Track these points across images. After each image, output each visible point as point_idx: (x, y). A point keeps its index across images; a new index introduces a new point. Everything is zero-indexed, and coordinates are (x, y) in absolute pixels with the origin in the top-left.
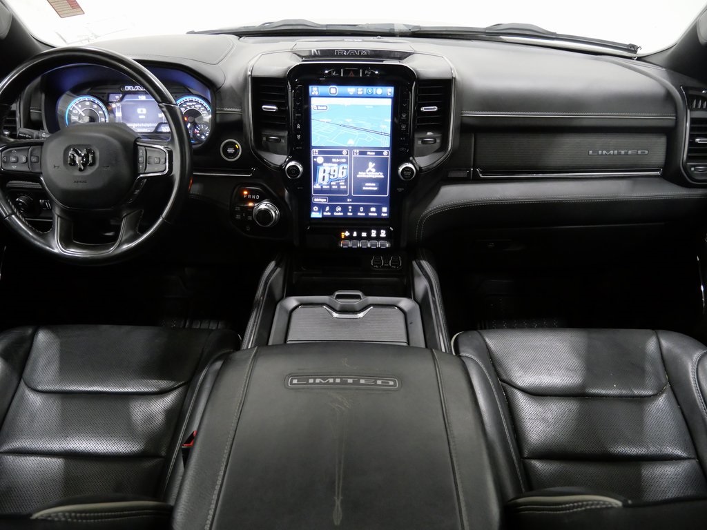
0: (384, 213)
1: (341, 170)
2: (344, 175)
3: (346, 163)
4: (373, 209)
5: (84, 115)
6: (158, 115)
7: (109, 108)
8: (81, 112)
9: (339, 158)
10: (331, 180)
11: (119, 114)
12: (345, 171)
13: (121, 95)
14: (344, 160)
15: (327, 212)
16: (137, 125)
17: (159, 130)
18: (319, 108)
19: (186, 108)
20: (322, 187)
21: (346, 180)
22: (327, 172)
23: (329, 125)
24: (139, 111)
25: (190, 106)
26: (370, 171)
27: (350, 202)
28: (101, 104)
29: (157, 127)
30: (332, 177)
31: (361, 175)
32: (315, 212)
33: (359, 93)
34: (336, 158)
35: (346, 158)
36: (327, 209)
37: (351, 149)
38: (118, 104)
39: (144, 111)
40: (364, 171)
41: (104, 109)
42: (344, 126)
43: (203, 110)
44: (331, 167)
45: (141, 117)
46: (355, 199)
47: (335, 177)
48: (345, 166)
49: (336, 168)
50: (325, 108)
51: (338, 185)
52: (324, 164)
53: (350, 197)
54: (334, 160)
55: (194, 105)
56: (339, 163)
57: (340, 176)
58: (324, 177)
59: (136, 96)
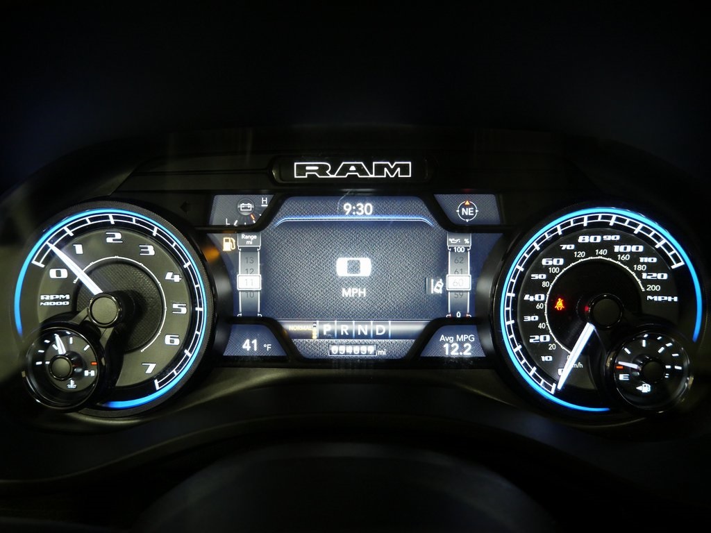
5: (95, 289)
6: (426, 288)
7: (211, 255)
8: (81, 275)
11: (249, 281)
13: (265, 202)
16: (327, 328)
17: (431, 352)
19: (569, 257)
24: (342, 266)
25: (590, 249)
28: (177, 242)
29: (425, 338)
38: (250, 239)
39: (366, 266)
41: (190, 263)
43: (651, 268)
45: (347, 293)
55: (609, 245)
59: (329, 203)
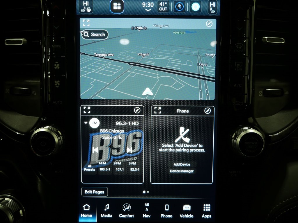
0: (207, 213)
1: (131, 140)
2: (137, 149)
3: (139, 128)
4: (187, 207)
9: (127, 120)
10: (113, 158)
12: (137, 141)
14: (136, 123)
15: (106, 213)
18: (93, 35)
20: (97, 169)
21: (140, 157)
22: (107, 143)
23: (109, 62)
26: (181, 142)
27: (146, 195)
30: (115, 152)
31: (166, 148)
32: (86, 213)
33: (161, 9)
34: (122, 119)
35: (140, 120)
36: (107, 207)
37: (147, 103)
40: (172, 142)
42: (135, 64)
44: (113, 134)
46: (154, 191)
47: (122, 152)
48: (139, 134)
49: (123, 138)
50: (103, 34)
51: (125, 165)
52: (102, 131)
53: (147, 186)
54: (119, 123)
56: (128, 129)
57: (129, 150)
58: (101, 152)
